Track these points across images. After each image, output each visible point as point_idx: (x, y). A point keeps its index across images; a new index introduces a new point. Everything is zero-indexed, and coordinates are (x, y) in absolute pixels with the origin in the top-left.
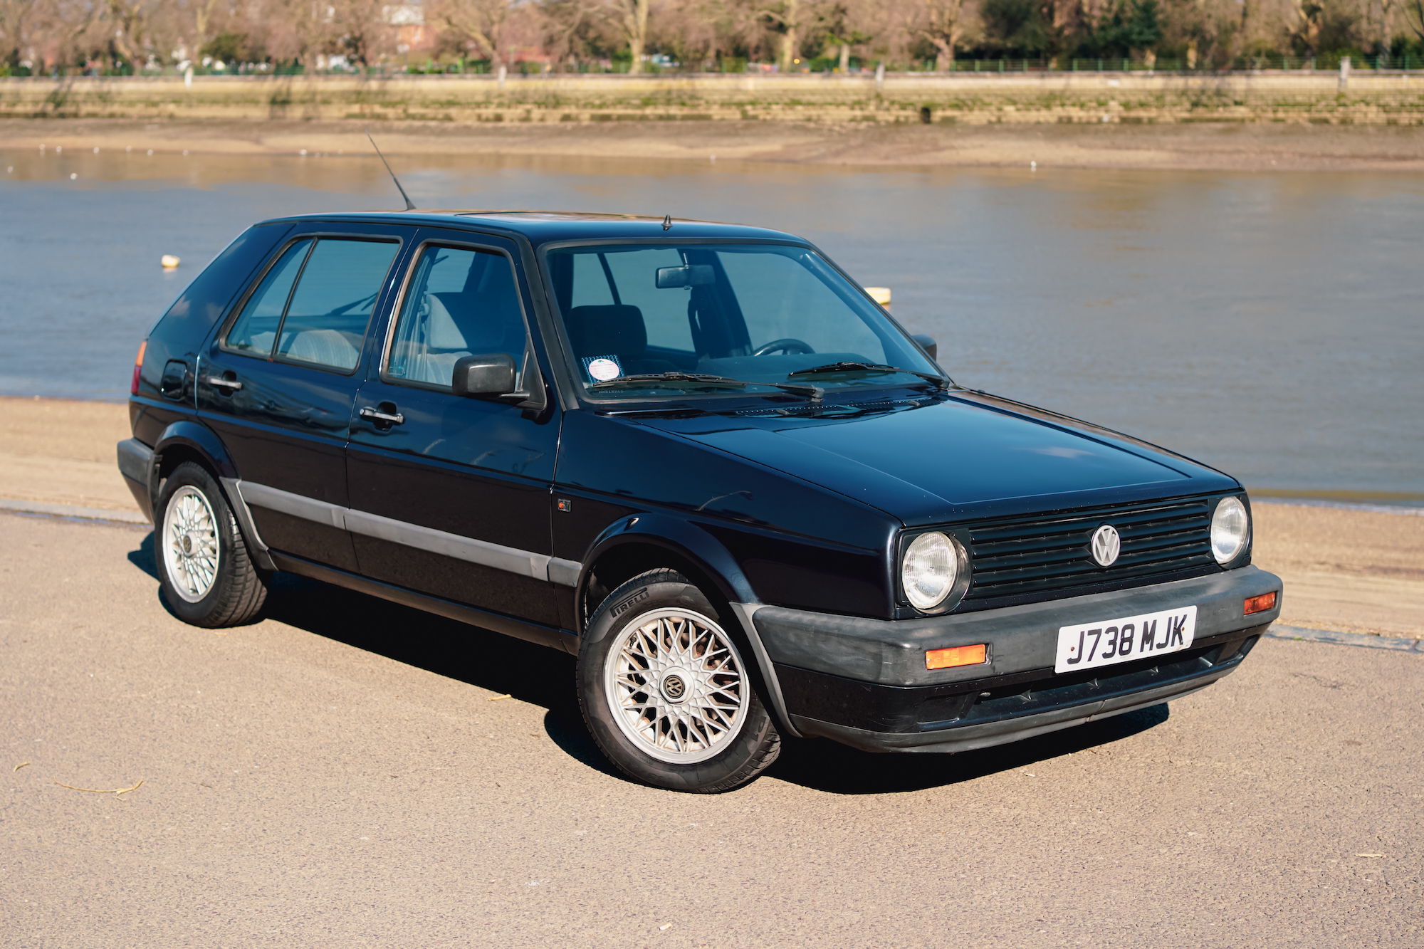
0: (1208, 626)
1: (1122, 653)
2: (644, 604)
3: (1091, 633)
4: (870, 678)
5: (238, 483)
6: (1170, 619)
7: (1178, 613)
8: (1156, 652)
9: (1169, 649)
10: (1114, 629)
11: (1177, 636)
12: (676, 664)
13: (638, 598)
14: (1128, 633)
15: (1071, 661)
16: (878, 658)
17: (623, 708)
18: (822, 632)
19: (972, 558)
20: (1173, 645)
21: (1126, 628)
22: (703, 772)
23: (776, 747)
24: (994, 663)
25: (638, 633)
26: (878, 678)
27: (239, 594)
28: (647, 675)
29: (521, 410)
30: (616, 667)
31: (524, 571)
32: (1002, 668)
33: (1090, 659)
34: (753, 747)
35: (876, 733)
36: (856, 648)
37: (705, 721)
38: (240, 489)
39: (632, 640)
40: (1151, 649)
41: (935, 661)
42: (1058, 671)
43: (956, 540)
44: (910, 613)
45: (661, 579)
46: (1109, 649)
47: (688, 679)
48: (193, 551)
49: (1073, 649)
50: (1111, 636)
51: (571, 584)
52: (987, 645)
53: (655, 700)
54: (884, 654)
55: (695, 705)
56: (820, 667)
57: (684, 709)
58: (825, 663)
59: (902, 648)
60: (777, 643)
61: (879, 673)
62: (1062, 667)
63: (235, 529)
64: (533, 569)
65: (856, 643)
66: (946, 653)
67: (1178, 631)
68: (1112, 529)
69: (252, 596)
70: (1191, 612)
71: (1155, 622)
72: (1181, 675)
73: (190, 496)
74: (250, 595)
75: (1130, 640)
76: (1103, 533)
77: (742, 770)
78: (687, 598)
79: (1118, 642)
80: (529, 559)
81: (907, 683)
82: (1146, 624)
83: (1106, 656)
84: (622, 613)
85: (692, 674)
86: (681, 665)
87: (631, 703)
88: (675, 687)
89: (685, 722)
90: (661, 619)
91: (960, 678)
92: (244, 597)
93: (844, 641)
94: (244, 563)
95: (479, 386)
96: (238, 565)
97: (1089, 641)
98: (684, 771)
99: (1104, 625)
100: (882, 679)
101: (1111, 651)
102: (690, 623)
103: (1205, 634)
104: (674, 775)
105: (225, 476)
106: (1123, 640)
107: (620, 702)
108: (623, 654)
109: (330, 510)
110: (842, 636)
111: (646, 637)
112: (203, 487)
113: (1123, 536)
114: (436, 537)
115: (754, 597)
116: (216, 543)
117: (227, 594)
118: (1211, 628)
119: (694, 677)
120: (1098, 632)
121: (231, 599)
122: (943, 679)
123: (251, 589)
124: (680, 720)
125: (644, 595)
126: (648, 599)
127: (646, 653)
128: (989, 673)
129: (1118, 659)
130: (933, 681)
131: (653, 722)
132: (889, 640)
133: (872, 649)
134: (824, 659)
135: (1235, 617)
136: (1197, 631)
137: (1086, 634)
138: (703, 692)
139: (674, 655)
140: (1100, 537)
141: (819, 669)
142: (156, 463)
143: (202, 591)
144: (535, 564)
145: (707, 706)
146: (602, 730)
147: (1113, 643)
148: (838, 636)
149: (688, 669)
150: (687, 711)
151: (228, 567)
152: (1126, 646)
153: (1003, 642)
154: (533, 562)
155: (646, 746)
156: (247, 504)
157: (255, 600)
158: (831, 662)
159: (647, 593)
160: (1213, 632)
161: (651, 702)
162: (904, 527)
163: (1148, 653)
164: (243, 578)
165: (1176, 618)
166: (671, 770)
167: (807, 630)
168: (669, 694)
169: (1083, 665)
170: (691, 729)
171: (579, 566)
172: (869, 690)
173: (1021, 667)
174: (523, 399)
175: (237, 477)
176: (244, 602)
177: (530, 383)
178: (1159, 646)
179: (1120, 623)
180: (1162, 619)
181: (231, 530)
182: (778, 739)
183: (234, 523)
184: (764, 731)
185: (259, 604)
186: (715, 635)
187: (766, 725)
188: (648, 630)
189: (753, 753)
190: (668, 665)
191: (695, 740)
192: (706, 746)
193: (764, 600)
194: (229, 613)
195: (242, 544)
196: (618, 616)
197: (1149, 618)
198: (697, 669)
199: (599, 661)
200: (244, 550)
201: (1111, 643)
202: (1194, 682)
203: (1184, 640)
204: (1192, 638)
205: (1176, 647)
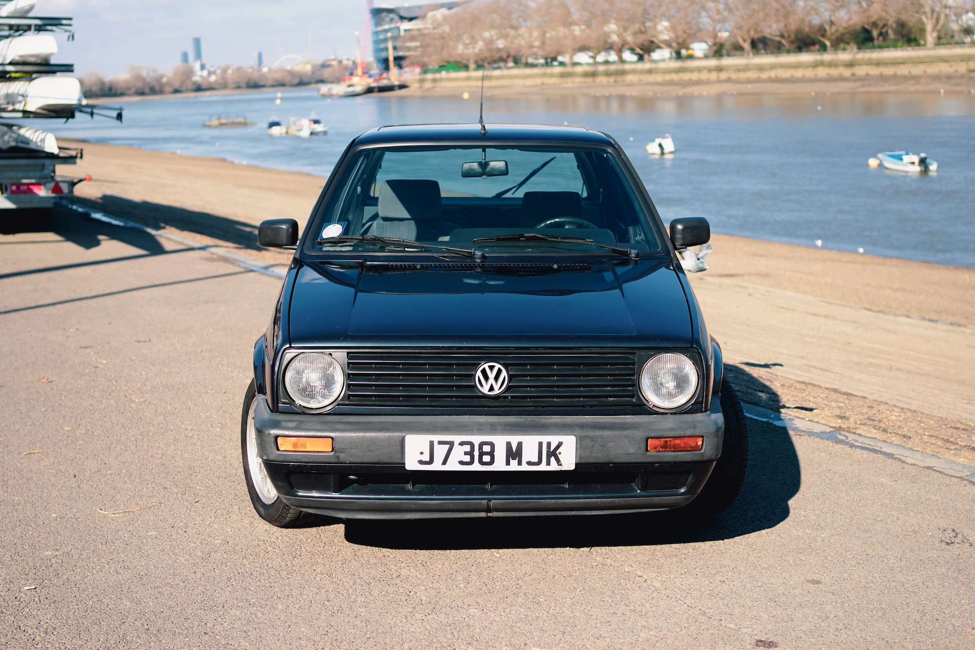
1: (482, 463)
3: (440, 443)
6: (541, 444)
7: (554, 440)
8: (525, 467)
9: (543, 468)
10: (471, 444)
11: (553, 459)
14: (486, 448)
15: (421, 462)
20: (548, 463)
21: (483, 444)
24: (341, 453)
32: (348, 458)
33: (444, 463)
40: (520, 463)
41: (284, 445)
42: (409, 467)
44: (289, 410)
46: (467, 458)
49: (422, 453)
50: (467, 448)
52: (332, 439)
62: (412, 464)
66: (295, 440)
67: (553, 454)
68: (497, 366)
70: (569, 442)
71: (520, 445)
72: (592, 493)
75: (491, 454)
76: (488, 368)
79: (476, 453)
82: (510, 443)
83: (461, 463)
91: (306, 460)
97: (440, 451)
99: (457, 439)
101: (469, 460)
103: (584, 461)
106: (482, 454)
113: (513, 373)
118: (597, 456)
120: (451, 444)
122: (290, 459)
128: (337, 460)
129: (476, 467)
130: (281, 459)
135: (631, 451)
136: (580, 456)
137: (436, 444)
140: (484, 372)
147: (471, 453)
152: (486, 459)
160: (603, 461)
162: (290, 347)
163: (514, 466)
165: (549, 444)
169: (437, 466)
173: (368, 460)
178: (529, 463)
179: (476, 440)
180: (531, 442)
197: (514, 440)
201: (466, 453)
202: (613, 502)
203: (562, 461)
204: (574, 462)
205: (554, 467)
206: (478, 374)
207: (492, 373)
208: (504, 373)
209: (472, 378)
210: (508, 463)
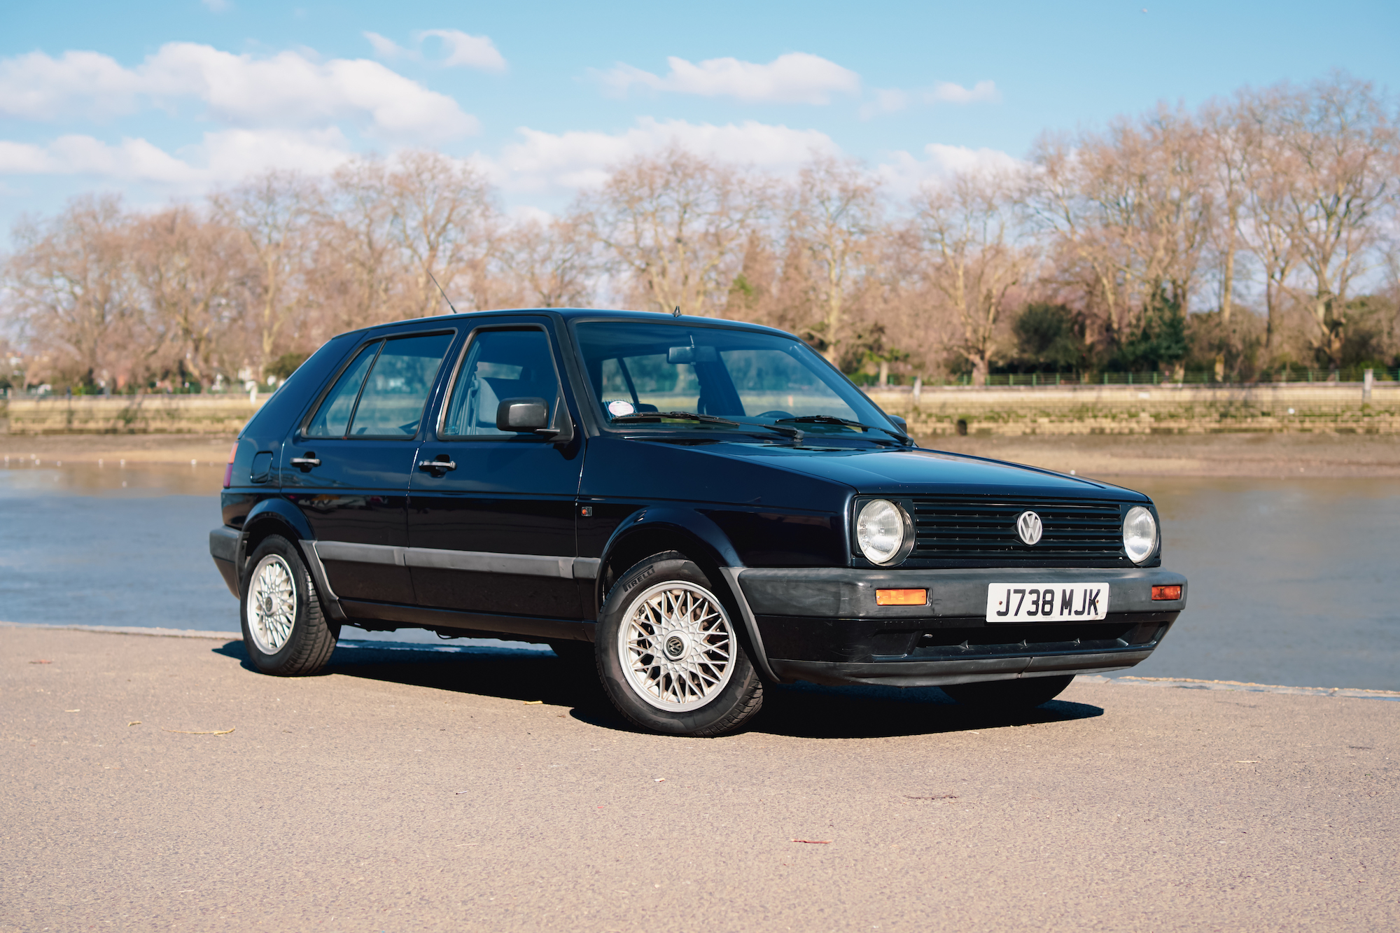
0: (1120, 603)
1: (1044, 613)
2: (651, 579)
3: (1016, 591)
4: (831, 614)
5: (314, 543)
6: (1086, 591)
7: (1094, 586)
8: (1074, 618)
9: (1084, 617)
10: (1037, 592)
11: (1092, 607)
12: (677, 628)
13: (646, 574)
14: (1048, 597)
15: (1000, 613)
16: (837, 596)
17: (633, 669)
18: (793, 581)
19: (916, 525)
20: (1089, 614)
21: (1046, 592)
22: (699, 717)
23: (759, 693)
24: (934, 606)
25: (645, 605)
26: (838, 612)
27: (312, 642)
28: (653, 640)
29: (552, 445)
30: (627, 635)
31: (554, 573)
32: (940, 611)
33: (1016, 614)
34: (740, 693)
35: (838, 663)
36: (819, 590)
37: (701, 674)
38: (317, 549)
39: (641, 611)
40: (1070, 613)
41: (883, 598)
42: (989, 620)
43: (902, 509)
44: (864, 564)
45: (664, 558)
46: (1033, 608)
47: (687, 641)
48: (274, 609)
49: (1001, 603)
50: (1034, 597)
51: (591, 577)
52: (927, 589)
53: (659, 661)
54: (842, 592)
55: (692, 661)
56: (791, 612)
57: (683, 665)
58: (795, 607)
59: (856, 585)
60: (757, 596)
61: (838, 608)
62: (992, 617)
63: (310, 586)
64: (561, 570)
65: (820, 586)
66: (893, 593)
67: (1093, 602)
68: (1035, 515)
69: (323, 646)
70: (1104, 588)
71: (1072, 592)
72: (1100, 648)
73: (272, 565)
74: (321, 644)
75: (1051, 603)
76: (1027, 517)
77: (731, 713)
78: (686, 571)
79: (1041, 603)
80: (557, 562)
81: (861, 615)
82: (1064, 592)
83: (1030, 613)
84: (632, 588)
85: (690, 635)
86: (680, 629)
87: (640, 665)
88: (676, 647)
89: (684, 676)
90: (665, 592)
91: (905, 614)
92: (316, 646)
93: (810, 585)
94: (317, 615)
95: (518, 421)
96: (312, 616)
97: (1015, 599)
98: (683, 718)
99: (1028, 587)
100: (841, 613)
101: (1034, 610)
102: (688, 594)
103: (1118, 609)
104: (676, 722)
105: (302, 539)
106: (1045, 603)
107: (631, 664)
108: (634, 623)
109: (392, 551)
110: (808, 581)
111: (653, 609)
112: (283, 553)
113: (1045, 522)
114: (481, 557)
115: (739, 562)
116: (293, 601)
117: (302, 642)
118: (1122, 606)
119: (691, 638)
120: (1023, 592)
121: (305, 647)
122: (892, 613)
123: (323, 639)
124: (680, 676)
125: (650, 571)
126: (654, 575)
127: (652, 621)
128: (929, 613)
129: (1040, 618)
130: (881, 614)
131: (657, 680)
132: (846, 580)
133: (832, 589)
134: (795, 603)
135: (1143, 599)
136: (1110, 605)
137: (1012, 592)
138: (699, 650)
139: (675, 621)
140: (1025, 520)
141: (791, 613)
142: (244, 539)
143: (280, 644)
144: (563, 566)
145: (702, 662)
146: (616, 688)
147: (1036, 603)
148: (806, 582)
149: (687, 632)
150: (685, 667)
151: (303, 618)
152: (1047, 608)
153: (940, 589)
154: (561, 564)
155: (651, 699)
156: (322, 560)
157: (325, 649)
158: (801, 605)
159: (653, 570)
160: (1124, 609)
161: (657, 662)
162: (858, 494)
163: (1066, 617)
164: (316, 628)
165: (1091, 591)
166: (673, 718)
167: (781, 581)
168: (670, 652)
169: (1010, 618)
170: (689, 683)
171: (599, 561)
172: (831, 625)
173: (957, 612)
174: (555, 434)
175: (314, 539)
176: (316, 650)
177: (562, 422)
178: (1077, 613)
179: (1042, 587)
180: (1079, 589)
181: (307, 586)
182: (760, 686)
183: (309, 579)
184: (748, 679)
185: (329, 654)
186: (709, 602)
187: (750, 674)
188: (654, 603)
189: (739, 698)
190: (670, 629)
191: (693, 693)
192: (701, 696)
193: (748, 563)
194: (303, 661)
195: (316, 598)
196: (630, 590)
197: (1068, 587)
198: (694, 631)
199: (614, 629)
200: (318, 604)
201: (1034, 603)
202: (1112, 657)
203: (1099, 611)
204: (1106, 611)
205: (1092, 617)
206: (1020, 522)
207: (1031, 521)
208: (1039, 522)
209: (1013, 528)
210: (1062, 614)
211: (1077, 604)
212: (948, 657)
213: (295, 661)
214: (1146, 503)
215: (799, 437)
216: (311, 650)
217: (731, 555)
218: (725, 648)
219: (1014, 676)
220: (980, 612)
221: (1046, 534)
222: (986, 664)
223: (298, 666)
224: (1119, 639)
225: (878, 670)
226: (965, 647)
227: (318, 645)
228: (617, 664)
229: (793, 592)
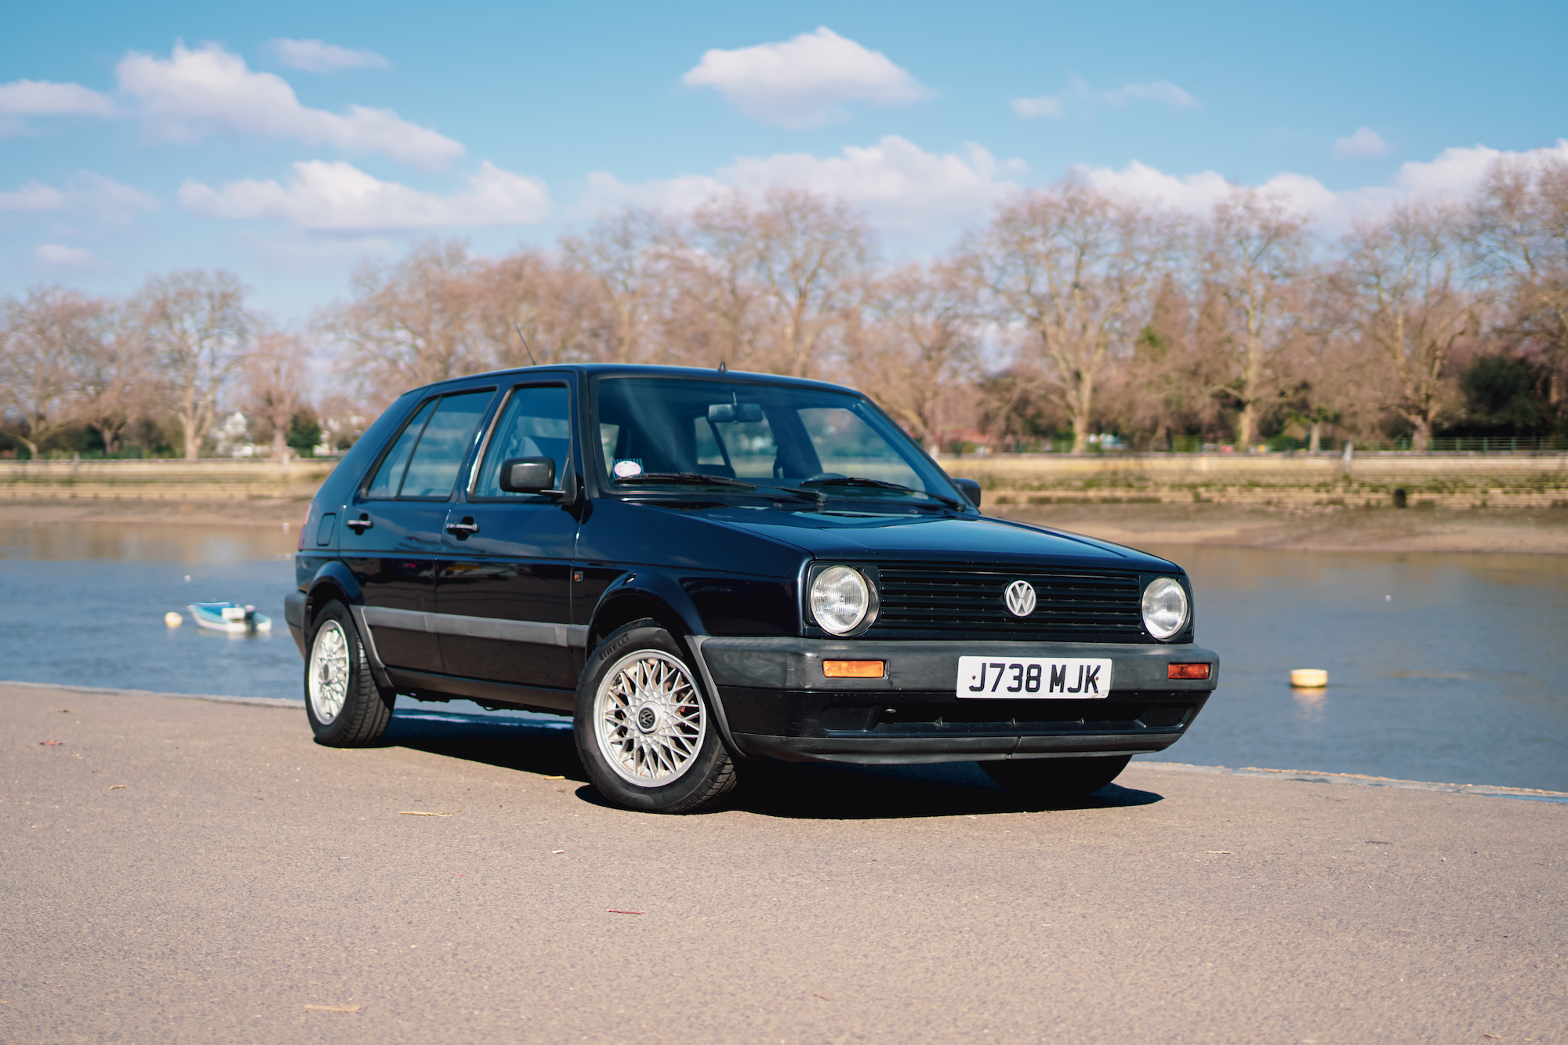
0: (1126, 680)
1: (1029, 689)
2: (625, 647)
3: (993, 666)
4: (779, 685)
5: (363, 609)
6: (1082, 667)
7: (1093, 663)
8: (1067, 695)
9: (1081, 695)
10: (1020, 667)
11: (1091, 685)
12: (650, 699)
13: (621, 642)
14: (1034, 673)
15: (972, 689)
16: (784, 667)
17: (609, 742)
18: (745, 651)
19: (881, 593)
20: (1086, 691)
21: (1031, 667)
22: (668, 793)
23: (728, 768)
24: (891, 679)
25: (622, 674)
26: (785, 684)
27: (363, 712)
28: (628, 711)
29: (560, 507)
30: (603, 707)
31: (551, 642)
32: (899, 684)
33: (994, 690)
34: (708, 770)
35: (790, 738)
36: (769, 660)
37: (673, 748)
38: (365, 614)
39: (618, 682)
40: (1062, 691)
41: (832, 670)
42: (959, 695)
43: (866, 576)
44: (818, 633)
45: (639, 625)
46: (1015, 684)
47: (659, 713)
48: (330, 677)
49: (974, 678)
50: (1016, 672)
51: (581, 645)
52: (884, 661)
53: (634, 733)
54: (788, 662)
55: (663, 734)
56: (746, 683)
57: (655, 738)
58: (749, 678)
59: (804, 655)
60: (717, 666)
61: (785, 680)
62: (963, 692)
63: (362, 654)
64: (557, 637)
65: (768, 656)
66: (844, 664)
67: (1091, 679)
68: (1026, 584)
69: (374, 721)
70: (1106, 666)
71: (1064, 667)
72: (1108, 729)
73: (332, 631)
74: (373, 715)
75: (1037, 679)
76: (1017, 587)
77: (699, 789)
78: (658, 640)
79: (1024, 678)
80: (554, 629)
81: (807, 687)
82: (1054, 667)
83: (1010, 689)
84: (608, 656)
85: (662, 706)
86: (653, 700)
87: (617, 737)
88: (647, 719)
89: (656, 750)
90: (641, 662)
91: (857, 687)
92: (368, 716)
93: (761, 655)
94: (368, 684)
95: (520, 481)
96: (362, 685)
97: (992, 674)
98: (653, 793)
99: (1008, 661)
100: (788, 684)
101: (1017, 686)
102: (662, 663)
103: (1124, 687)
104: (646, 798)
105: (353, 604)
106: (1029, 678)
107: (607, 736)
108: (610, 693)
109: (422, 618)
110: (760, 650)
111: (629, 679)
112: (339, 619)
113: (1040, 593)
114: (493, 624)
115: (702, 629)
116: (347, 669)
117: (353, 712)
118: (1129, 684)
119: (664, 710)
120: (1002, 666)
121: (356, 717)
122: (839, 686)
123: (375, 708)
124: (652, 749)
125: (625, 639)
126: (628, 643)
127: (628, 691)
128: (887, 687)
129: (1023, 694)
130: (830, 686)
131: (632, 752)
132: (793, 649)
133: (780, 659)
134: (748, 674)
135: (1157, 677)
136: (1113, 682)
137: (988, 666)
138: (670, 722)
139: (648, 691)
140: (1014, 589)
141: (746, 685)
142: (308, 604)
143: (335, 712)
144: (558, 633)
145: (673, 735)
146: (591, 761)
147: (1018, 678)
148: (757, 651)
149: (659, 703)
150: (657, 740)
151: (355, 688)
152: (1033, 684)
153: (900, 661)
154: (557, 631)
155: (625, 773)
156: (370, 626)
157: (378, 720)
158: (753, 676)
159: (627, 638)
160: (1132, 687)
161: (630, 734)
162: (814, 560)
163: (1056, 694)
164: (366, 697)
165: (1089, 667)
166: (643, 793)
167: (736, 651)
168: (642, 724)
169: (986, 694)
170: (661, 756)
171: (586, 628)
172: (780, 697)
173: (920, 686)
174: (561, 495)
175: (363, 604)
176: (369, 721)
177: (568, 485)
178: (1071, 690)
179: (1026, 662)
180: (1073, 666)
181: (358, 653)
182: (729, 761)
183: (361, 647)
184: (716, 753)
185: (383, 725)
186: (682, 673)
187: (718, 748)
188: (630, 672)
189: (707, 773)
190: (643, 700)
191: (666, 768)
192: (673, 771)
193: (712, 632)
194: (355, 731)
195: (367, 666)
196: (605, 659)
197: (1059, 662)
198: (666, 702)
199: (590, 700)
200: (369, 672)
201: (1015, 678)
202: (1125, 739)
203: (1099, 689)
204: (1108, 689)
205: (1091, 695)
206: (1009, 592)
207: (1022, 592)
208: (1032, 592)
209: (1000, 598)
210: (1051, 690)
211: (1071, 680)
212: (914, 734)
213: (347, 732)
214: (1176, 573)
215: (822, 500)
216: (363, 720)
217: (695, 621)
218: (696, 720)
219: (1003, 756)
220: (949, 687)
221: (1040, 605)
222: (962, 742)
223: (350, 737)
224: (1136, 721)
225: (833, 746)
226: (939, 724)
227: (370, 716)
228: (592, 736)
229: (746, 662)
